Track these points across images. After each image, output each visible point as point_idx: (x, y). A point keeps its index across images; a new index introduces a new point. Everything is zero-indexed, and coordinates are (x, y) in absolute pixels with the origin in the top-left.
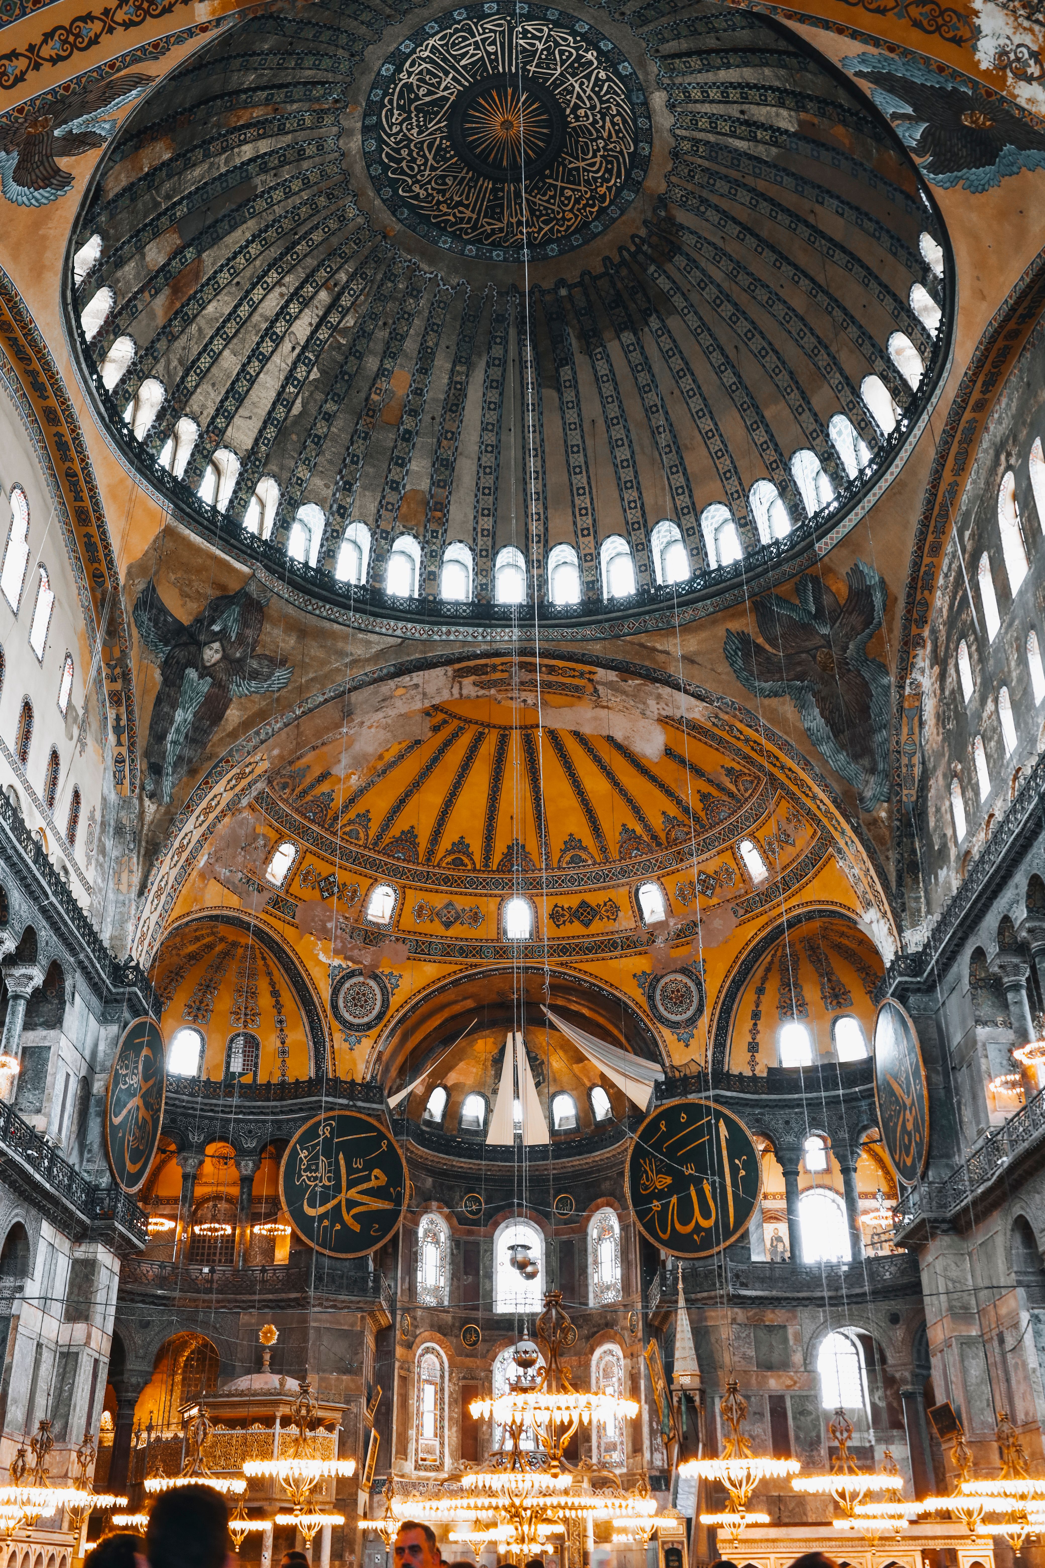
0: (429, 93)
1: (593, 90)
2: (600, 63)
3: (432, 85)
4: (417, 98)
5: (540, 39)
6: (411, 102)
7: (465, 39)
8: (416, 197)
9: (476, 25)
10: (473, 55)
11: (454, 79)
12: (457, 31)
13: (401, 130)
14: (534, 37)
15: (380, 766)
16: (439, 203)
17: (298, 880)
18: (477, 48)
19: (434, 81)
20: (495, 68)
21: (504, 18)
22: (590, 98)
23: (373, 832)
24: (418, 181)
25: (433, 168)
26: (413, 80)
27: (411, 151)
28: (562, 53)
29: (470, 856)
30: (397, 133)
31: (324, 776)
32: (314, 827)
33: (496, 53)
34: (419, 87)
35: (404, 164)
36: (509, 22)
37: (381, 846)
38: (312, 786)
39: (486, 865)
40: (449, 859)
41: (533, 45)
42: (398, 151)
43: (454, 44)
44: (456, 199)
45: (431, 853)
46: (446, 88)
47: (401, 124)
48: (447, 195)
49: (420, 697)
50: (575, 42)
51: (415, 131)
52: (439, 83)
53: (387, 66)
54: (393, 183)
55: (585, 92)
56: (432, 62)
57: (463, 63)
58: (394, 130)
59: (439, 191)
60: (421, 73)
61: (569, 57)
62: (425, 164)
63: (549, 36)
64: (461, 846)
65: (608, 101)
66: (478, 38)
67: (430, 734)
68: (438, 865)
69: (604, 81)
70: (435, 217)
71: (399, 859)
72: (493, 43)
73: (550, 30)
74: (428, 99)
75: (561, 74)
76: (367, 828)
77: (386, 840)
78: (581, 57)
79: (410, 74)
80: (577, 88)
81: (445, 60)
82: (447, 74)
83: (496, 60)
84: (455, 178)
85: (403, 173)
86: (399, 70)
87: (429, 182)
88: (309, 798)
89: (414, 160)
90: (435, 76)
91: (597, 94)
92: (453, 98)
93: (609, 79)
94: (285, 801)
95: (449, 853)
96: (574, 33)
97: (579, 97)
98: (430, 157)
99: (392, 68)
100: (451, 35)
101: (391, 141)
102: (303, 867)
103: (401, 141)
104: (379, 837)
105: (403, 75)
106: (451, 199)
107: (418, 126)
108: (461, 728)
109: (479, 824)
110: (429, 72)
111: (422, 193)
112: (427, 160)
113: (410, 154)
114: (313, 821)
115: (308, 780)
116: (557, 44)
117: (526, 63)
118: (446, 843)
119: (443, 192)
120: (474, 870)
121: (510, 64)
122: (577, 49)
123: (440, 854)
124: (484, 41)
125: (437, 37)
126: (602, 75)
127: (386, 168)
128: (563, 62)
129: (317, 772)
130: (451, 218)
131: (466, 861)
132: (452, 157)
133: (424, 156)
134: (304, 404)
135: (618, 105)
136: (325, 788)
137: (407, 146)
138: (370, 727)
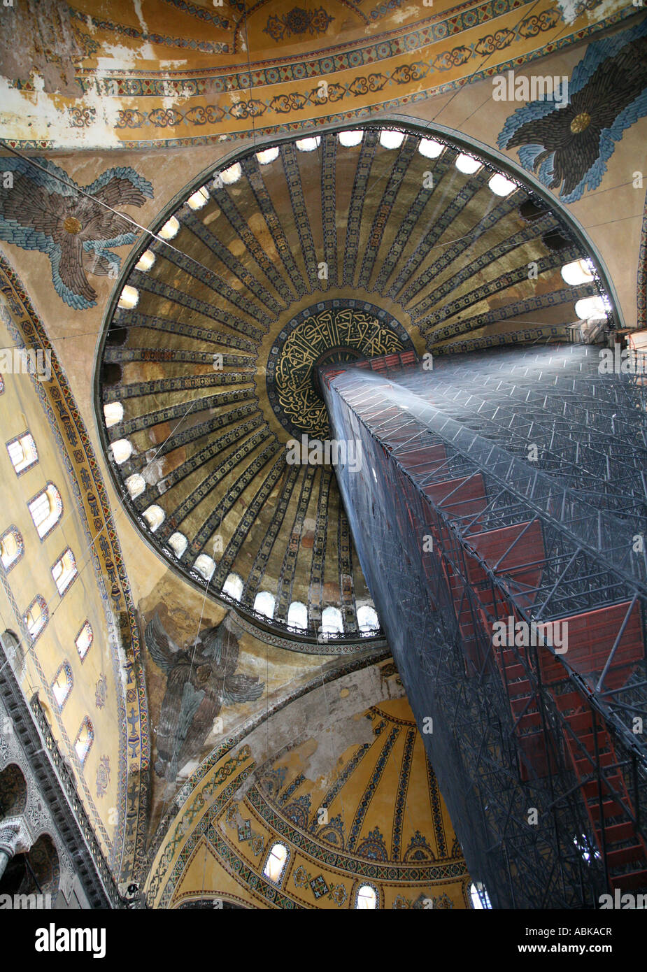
0: (299, 363)
1: (381, 343)
2: (381, 326)
3: (299, 358)
4: (293, 367)
5: (348, 321)
6: (290, 369)
7: (311, 329)
8: (301, 424)
9: (315, 319)
10: (317, 338)
11: (310, 354)
12: (307, 324)
13: (287, 386)
14: (346, 321)
15: (342, 769)
16: (314, 425)
17: (292, 880)
18: (319, 334)
19: (300, 356)
20: (329, 344)
21: (328, 312)
22: (381, 348)
23: (347, 834)
24: (300, 415)
25: (308, 407)
26: (289, 356)
27: (294, 398)
28: (361, 326)
29: (427, 847)
30: (286, 388)
31: (300, 780)
32: (299, 830)
33: (328, 335)
34: (293, 360)
35: (292, 405)
36: (331, 314)
37: (356, 848)
38: (292, 789)
39: (443, 854)
40: (412, 853)
41: (345, 326)
42: (287, 398)
43: (306, 334)
44: (323, 421)
45: (396, 850)
46: (307, 360)
47: (286, 382)
48: (318, 420)
49: (360, 699)
50: (366, 317)
51: (294, 387)
52: (303, 357)
53: (275, 348)
54: (288, 416)
55: (377, 345)
56: (297, 344)
57: (313, 344)
58: (284, 386)
59: (313, 419)
60: (292, 352)
61: (365, 328)
62: (303, 405)
63: (353, 318)
64: (418, 840)
65: (390, 346)
66: (318, 328)
67: (374, 738)
68: (405, 861)
69: (385, 336)
70: (314, 434)
71: (372, 859)
72: (326, 329)
73: (353, 314)
74: (298, 367)
75: (364, 339)
76: (341, 832)
77: (359, 842)
78: (370, 326)
79: (287, 353)
80: (373, 345)
81: (303, 343)
82: (306, 351)
83: (329, 339)
84: (320, 411)
85: (292, 410)
86: (281, 350)
87: (307, 415)
88: (291, 801)
89: (297, 403)
90: (301, 353)
91: (384, 344)
92: (311, 365)
93: (388, 333)
94: (273, 801)
95: (411, 847)
96: (364, 313)
97: (375, 350)
98: (305, 401)
99: (277, 349)
100: (304, 327)
101: (283, 392)
102: (295, 867)
103: (288, 392)
104: (353, 839)
105: (284, 354)
106: (320, 422)
107: (296, 383)
108: (396, 730)
109: (428, 817)
110: (297, 351)
111: (304, 422)
112: (303, 403)
113: (294, 400)
114: (297, 824)
115: (288, 783)
116: (358, 322)
117: (344, 338)
118: (406, 841)
119: (315, 419)
120: (434, 860)
121: (337, 340)
122: (368, 322)
123: (404, 849)
124: (321, 328)
125: (297, 329)
126: (384, 332)
127: (282, 408)
128: (363, 332)
129: (294, 774)
130: (322, 433)
131: (426, 853)
132: (317, 399)
133: (302, 400)
134: (254, 537)
135: (396, 346)
136: (301, 791)
137: (292, 395)
138: (328, 731)
